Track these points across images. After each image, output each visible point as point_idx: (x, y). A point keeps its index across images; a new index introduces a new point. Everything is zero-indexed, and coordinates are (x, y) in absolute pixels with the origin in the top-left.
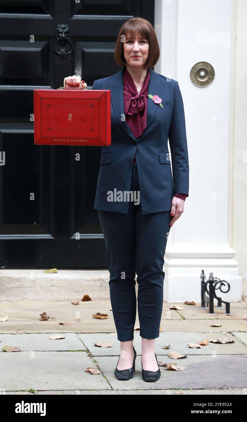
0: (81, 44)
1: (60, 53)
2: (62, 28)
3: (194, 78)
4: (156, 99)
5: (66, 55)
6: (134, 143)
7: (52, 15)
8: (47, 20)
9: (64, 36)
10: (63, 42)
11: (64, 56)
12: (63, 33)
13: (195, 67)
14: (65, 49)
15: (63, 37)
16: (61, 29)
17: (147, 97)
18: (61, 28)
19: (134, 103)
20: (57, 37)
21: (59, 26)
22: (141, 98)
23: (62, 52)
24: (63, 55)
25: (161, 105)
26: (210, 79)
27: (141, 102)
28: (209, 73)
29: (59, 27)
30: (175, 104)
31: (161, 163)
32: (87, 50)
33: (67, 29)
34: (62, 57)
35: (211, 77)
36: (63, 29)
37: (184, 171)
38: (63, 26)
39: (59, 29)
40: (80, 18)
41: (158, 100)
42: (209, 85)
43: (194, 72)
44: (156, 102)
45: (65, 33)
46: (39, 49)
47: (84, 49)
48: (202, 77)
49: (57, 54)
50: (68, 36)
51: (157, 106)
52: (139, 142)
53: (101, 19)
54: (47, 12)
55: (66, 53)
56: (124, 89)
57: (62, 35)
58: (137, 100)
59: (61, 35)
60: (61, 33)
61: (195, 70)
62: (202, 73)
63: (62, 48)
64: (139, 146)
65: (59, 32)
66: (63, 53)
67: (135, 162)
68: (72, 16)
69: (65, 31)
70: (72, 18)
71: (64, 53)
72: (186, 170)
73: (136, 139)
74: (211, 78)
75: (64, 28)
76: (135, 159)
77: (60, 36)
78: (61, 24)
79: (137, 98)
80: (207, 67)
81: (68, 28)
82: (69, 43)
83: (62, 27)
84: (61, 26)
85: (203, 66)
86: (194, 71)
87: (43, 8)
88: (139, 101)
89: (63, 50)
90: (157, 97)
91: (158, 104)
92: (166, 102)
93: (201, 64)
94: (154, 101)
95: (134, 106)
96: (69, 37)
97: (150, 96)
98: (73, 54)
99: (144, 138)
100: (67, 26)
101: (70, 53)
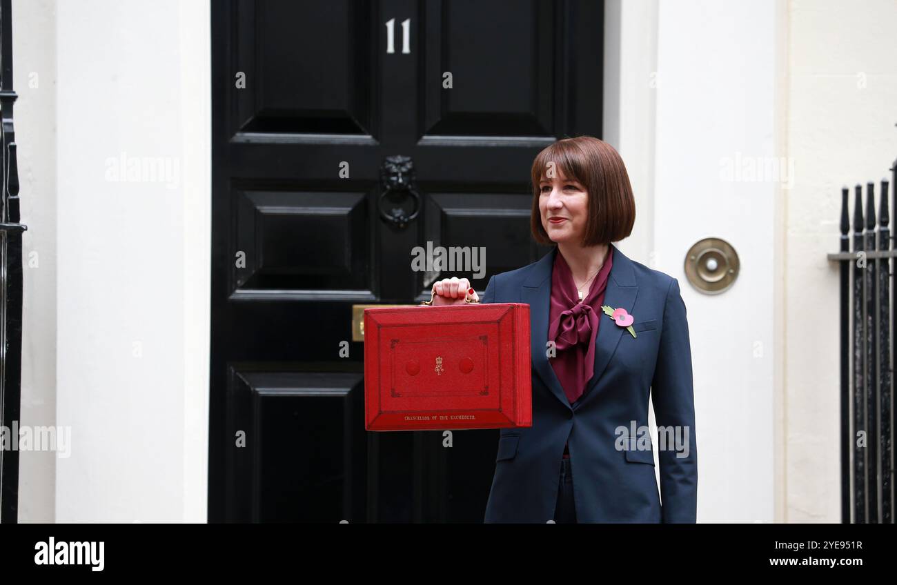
0: (438, 198)
1: (390, 218)
2: (397, 165)
3: (692, 272)
4: (621, 316)
5: (404, 223)
6: (566, 414)
7: (375, 137)
8: (365, 148)
9: (401, 181)
10: (399, 195)
11: (402, 225)
12: (400, 175)
13: (697, 249)
14: (403, 210)
15: (400, 184)
16: (394, 167)
17: (600, 312)
18: (395, 164)
19: (569, 324)
20: (385, 184)
21: (391, 159)
22: (584, 313)
23: (397, 215)
24: (398, 223)
25: (631, 330)
26: (729, 276)
27: (583, 321)
28: (727, 261)
29: (390, 163)
30: (665, 328)
31: (629, 460)
32: (451, 212)
33: (409, 166)
34: (396, 226)
35: (732, 271)
36: (399, 166)
37: (685, 481)
38: (399, 159)
39: (390, 165)
40: (436, 143)
41: (625, 319)
42: (726, 291)
43: (692, 260)
44: (620, 323)
45: (404, 174)
46: (345, 210)
47: (445, 210)
48: (712, 272)
49: (386, 221)
50: (410, 182)
51: (622, 331)
52: (579, 412)
53: (483, 144)
54: (363, 129)
55: (405, 218)
56: (552, 293)
57: (398, 179)
58: (576, 316)
59: (394, 178)
60: (396, 174)
61: (696, 256)
62: (712, 264)
63: (397, 208)
64: (578, 422)
65: (389, 173)
66: (399, 218)
67: (567, 456)
68: (419, 138)
69: (404, 170)
70: (420, 143)
71: (402, 218)
72: (690, 479)
73: (572, 405)
74: (731, 274)
75: (402, 164)
76: (566, 451)
77: (393, 181)
78: (395, 155)
79: (575, 312)
80: (723, 251)
81: (411, 163)
82: (414, 196)
83: (397, 161)
84: (394, 158)
85: (713, 247)
86: (693, 258)
87: (357, 122)
88: (579, 320)
89: (398, 213)
90: (623, 312)
91: (625, 328)
92: (643, 323)
93: (709, 243)
94: (615, 320)
95: (566, 328)
96: (411, 185)
97: (608, 310)
98: (420, 220)
99: (590, 402)
100: (408, 159)
101: (416, 217)
